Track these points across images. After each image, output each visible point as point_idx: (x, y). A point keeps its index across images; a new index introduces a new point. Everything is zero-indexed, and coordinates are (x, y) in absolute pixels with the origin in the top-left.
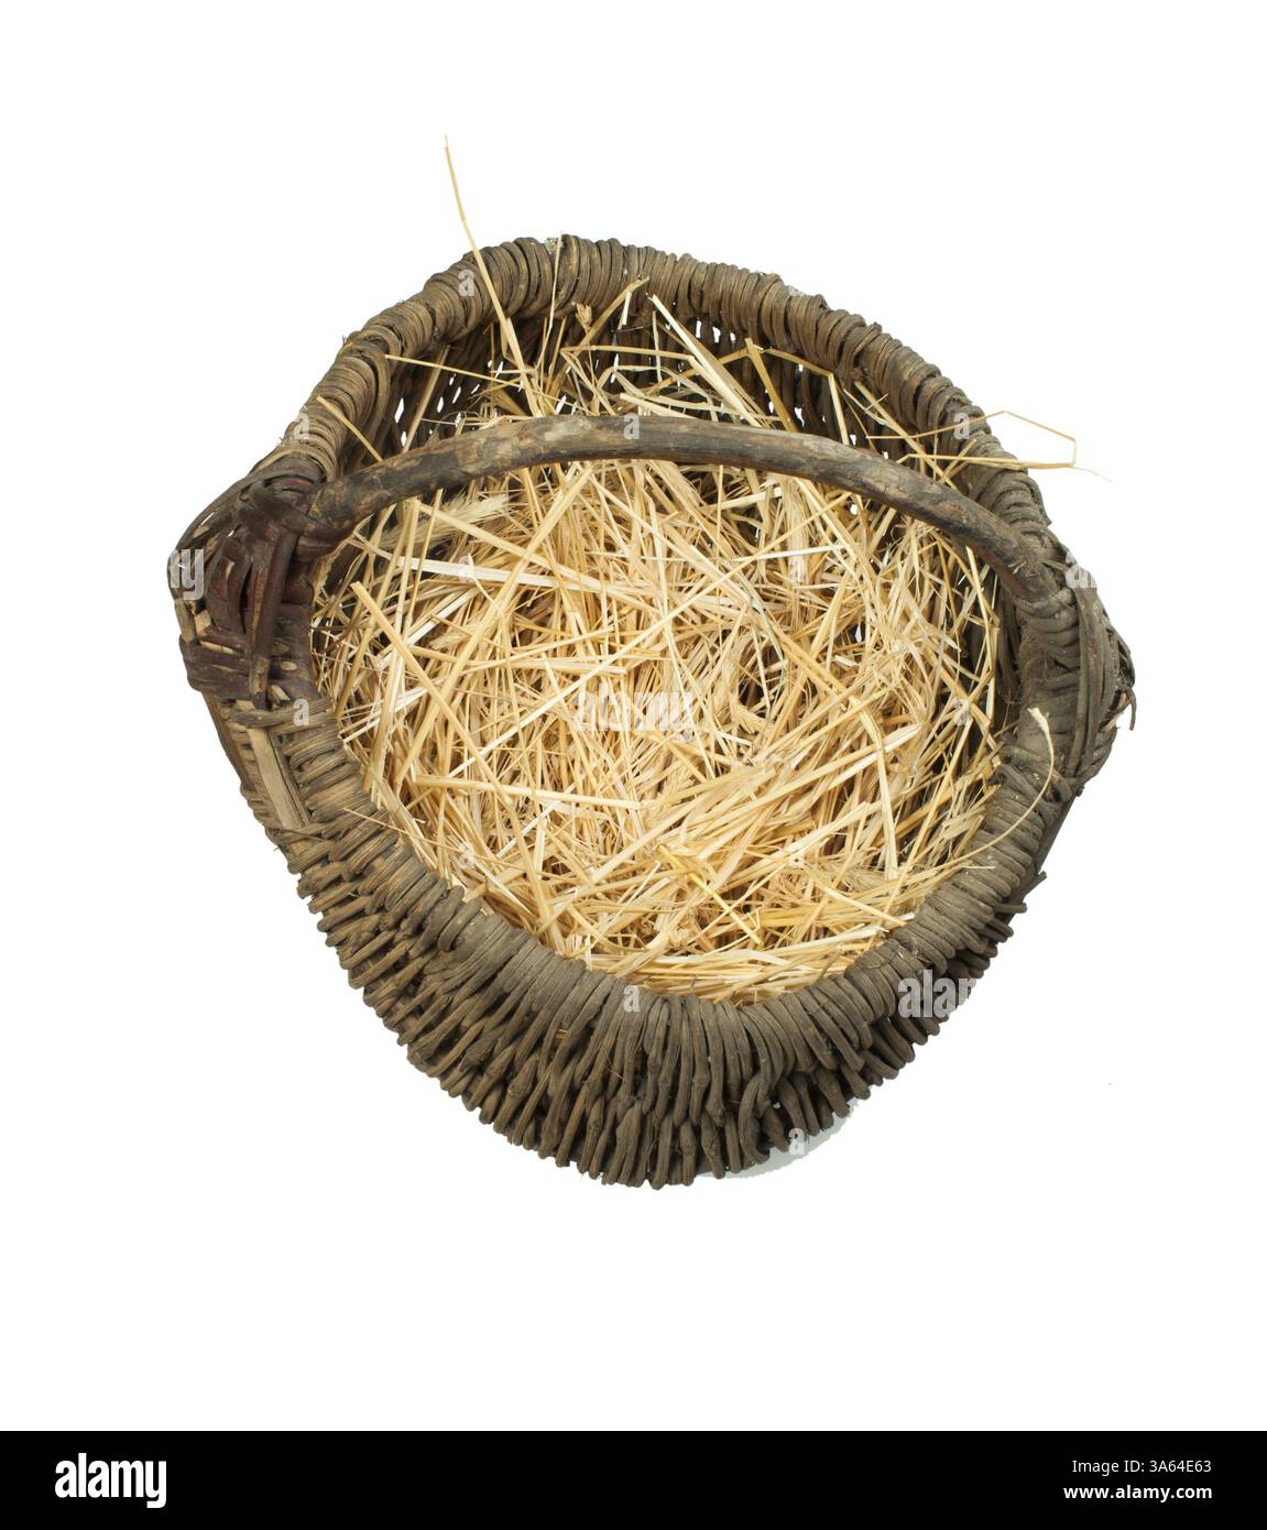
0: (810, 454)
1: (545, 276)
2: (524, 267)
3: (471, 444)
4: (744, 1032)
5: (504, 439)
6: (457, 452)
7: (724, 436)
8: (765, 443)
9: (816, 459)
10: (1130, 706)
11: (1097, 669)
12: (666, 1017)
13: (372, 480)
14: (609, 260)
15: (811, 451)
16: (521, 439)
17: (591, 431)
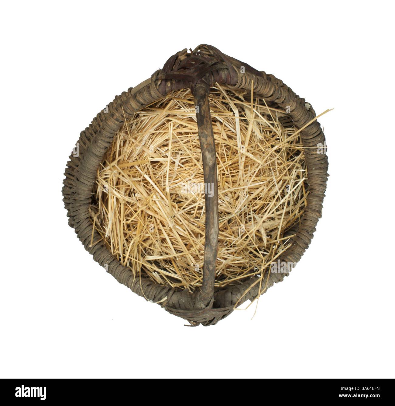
0: (210, 231)
1: (308, 144)
2: (310, 137)
3: (206, 130)
4: (79, 221)
5: (206, 140)
6: (203, 126)
7: (211, 205)
8: (211, 217)
9: (209, 232)
10: (191, 325)
11: (188, 315)
12: (81, 199)
13: (200, 101)
14: (317, 163)
15: (211, 231)
16: (206, 144)
17: (209, 165)
